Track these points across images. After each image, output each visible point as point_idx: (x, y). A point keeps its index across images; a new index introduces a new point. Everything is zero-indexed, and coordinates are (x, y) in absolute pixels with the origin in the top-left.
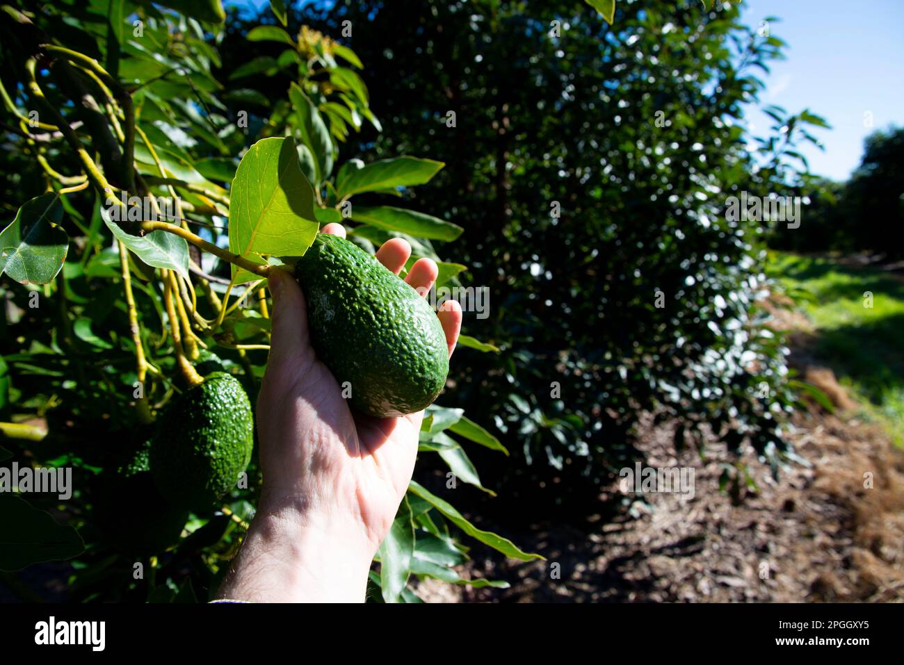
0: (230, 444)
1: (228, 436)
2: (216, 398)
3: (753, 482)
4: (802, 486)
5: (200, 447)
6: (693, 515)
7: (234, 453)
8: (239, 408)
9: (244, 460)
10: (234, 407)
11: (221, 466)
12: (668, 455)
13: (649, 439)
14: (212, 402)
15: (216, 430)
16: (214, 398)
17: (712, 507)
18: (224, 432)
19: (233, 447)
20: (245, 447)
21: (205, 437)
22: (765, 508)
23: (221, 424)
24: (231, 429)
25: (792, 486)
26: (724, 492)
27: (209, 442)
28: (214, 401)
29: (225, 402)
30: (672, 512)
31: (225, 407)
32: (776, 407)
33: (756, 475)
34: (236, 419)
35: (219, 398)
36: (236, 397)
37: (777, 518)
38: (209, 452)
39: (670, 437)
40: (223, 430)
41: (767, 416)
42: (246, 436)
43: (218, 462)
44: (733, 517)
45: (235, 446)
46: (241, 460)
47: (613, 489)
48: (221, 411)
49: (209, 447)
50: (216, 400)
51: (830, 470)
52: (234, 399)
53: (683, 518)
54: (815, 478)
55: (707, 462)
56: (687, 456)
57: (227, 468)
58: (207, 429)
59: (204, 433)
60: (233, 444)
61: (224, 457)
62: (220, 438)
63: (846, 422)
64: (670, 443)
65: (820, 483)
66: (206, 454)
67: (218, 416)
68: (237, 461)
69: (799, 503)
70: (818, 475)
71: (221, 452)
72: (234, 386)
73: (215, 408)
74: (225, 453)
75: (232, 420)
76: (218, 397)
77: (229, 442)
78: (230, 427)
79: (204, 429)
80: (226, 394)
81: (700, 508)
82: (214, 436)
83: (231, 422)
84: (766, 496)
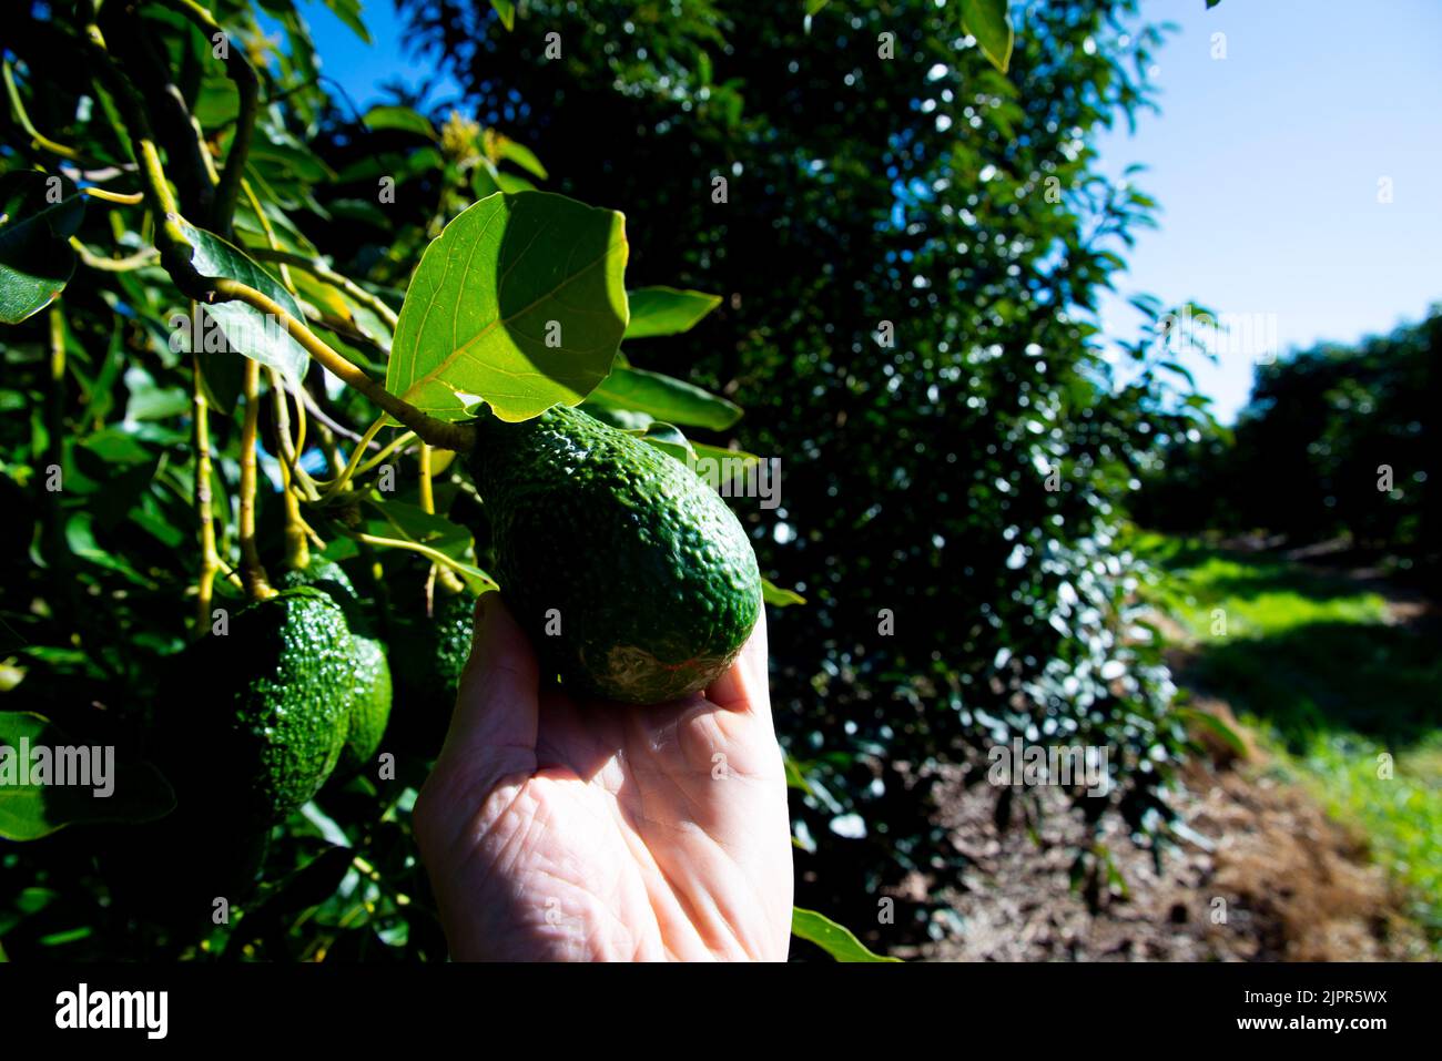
0: (305, 722)
1: (305, 705)
2: (298, 626)
3: (1119, 877)
4: (1197, 883)
5: (248, 713)
6: (1030, 932)
7: (308, 743)
8: (336, 657)
9: (324, 762)
10: (328, 652)
11: (279, 760)
12: (986, 837)
13: (953, 810)
14: (289, 634)
15: (285, 688)
16: (294, 626)
17: (1059, 917)
18: (300, 696)
19: (310, 729)
20: (331, 736)
21: (261, 697)
22: (1142, 918)
23: (297, 678)
24: (313, 694)
25: (1181, 883)
26: (1077, 894)
27: (268, 709)
28: (294, 633)
29: (314, 638)
30: (996, 926)
31: (311, 649)
32: (1158, 753)
33: (1124, 865)
34: (326, 676)
35: (303, 628)
36: (334, 635)
37: (1161, 934)
38: (263, 728)
39: (986, 809)
40: (298, 691)
41: (1146, 766)
42: (339, 714)
43: (274, 752)
44: (1095, 934)
45: (315, 727)
46: (319, 760)
47: (901, 891)
48: (302, 653)
49: (264, 717)
50: (297, 631)
51: (1237, 856)
52: (330, 638)
53: (1015, 937)
54: (1215, 869)
55: (1046, 846)
56: (1014, 836)
57: (290, 769)
58: (269, 683)
59: (260, 690)
60: (310, 723)
61: (289, 743)
62: (291, 704)
63: (1253, 782)
64: (987, 817)
65: (1225, 877)
66: (257, 730)
67: (296, 663)
68: (310, 760)
69: (1195, 910)
70: (1219, 863)
71: (287, 733)
72: (335, 615)
73: (292, 646)
74: (292, 737)
75: (319, 678)
76: (302, 626)
77: (305, 717)
78: (312, 689)
79: (262, 680)
80: (318, 625)
81: (1042, 920)
82: (279, 698)
83: (316, 680)
84: (1143, 899)
